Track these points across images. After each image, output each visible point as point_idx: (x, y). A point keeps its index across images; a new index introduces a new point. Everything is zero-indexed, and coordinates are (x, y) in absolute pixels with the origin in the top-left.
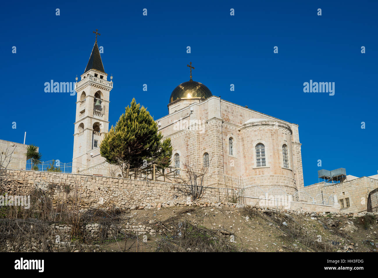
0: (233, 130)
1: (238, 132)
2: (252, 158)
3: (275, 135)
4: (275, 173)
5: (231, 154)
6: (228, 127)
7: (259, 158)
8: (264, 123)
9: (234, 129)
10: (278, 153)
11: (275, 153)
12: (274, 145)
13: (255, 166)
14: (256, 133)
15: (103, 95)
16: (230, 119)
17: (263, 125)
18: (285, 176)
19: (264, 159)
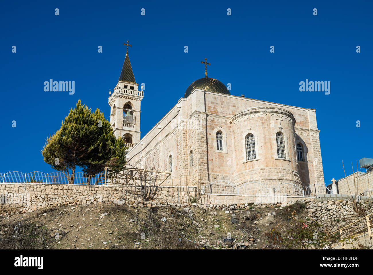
0: (222, 123)
1: (229, 125)
2: (242, 151)
3: (266, 123)
4: (267, 166)
5: (220, 150)
6: (215, 120)
7: (249, 150)
8: (254, 111)
9: (224, 121)
10: (271, 143)
11: (267, 143)
12: (265, 134)
13: (245, 160)
14: (246, 123)
15: (133, 106)
16: (218, 111)
17: (252, 113)
18: (279, 168)
19: (254, 151)
